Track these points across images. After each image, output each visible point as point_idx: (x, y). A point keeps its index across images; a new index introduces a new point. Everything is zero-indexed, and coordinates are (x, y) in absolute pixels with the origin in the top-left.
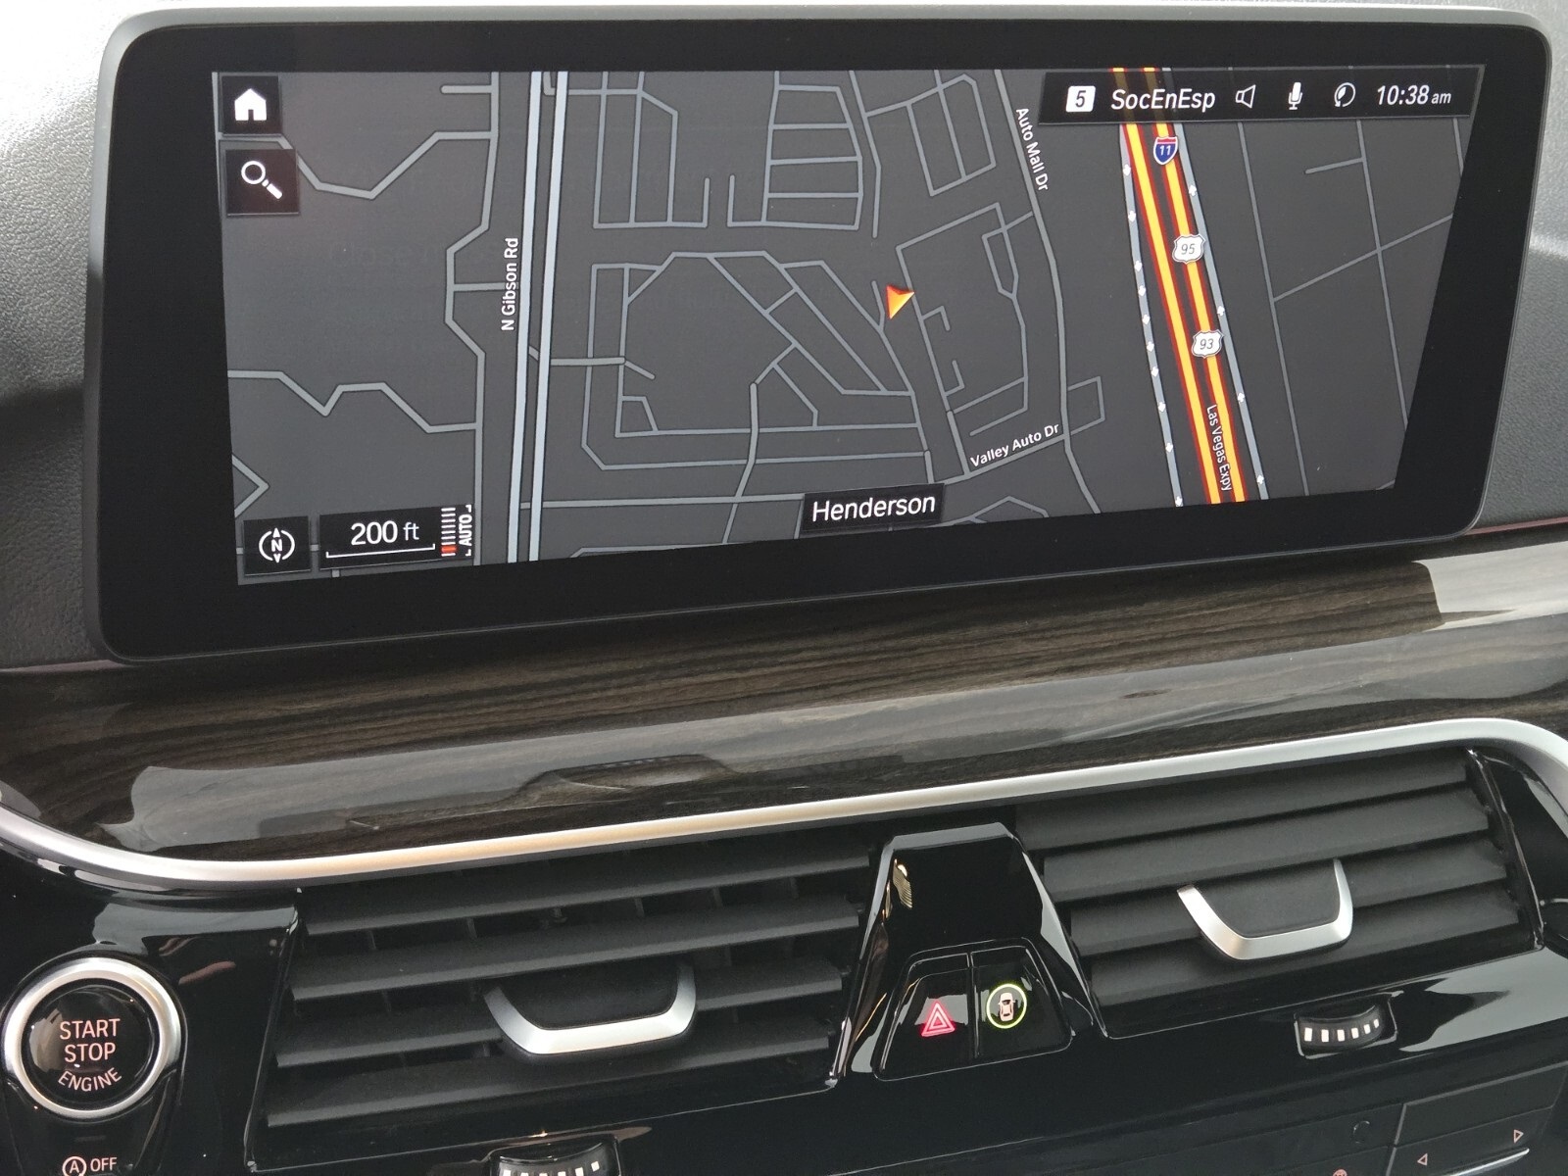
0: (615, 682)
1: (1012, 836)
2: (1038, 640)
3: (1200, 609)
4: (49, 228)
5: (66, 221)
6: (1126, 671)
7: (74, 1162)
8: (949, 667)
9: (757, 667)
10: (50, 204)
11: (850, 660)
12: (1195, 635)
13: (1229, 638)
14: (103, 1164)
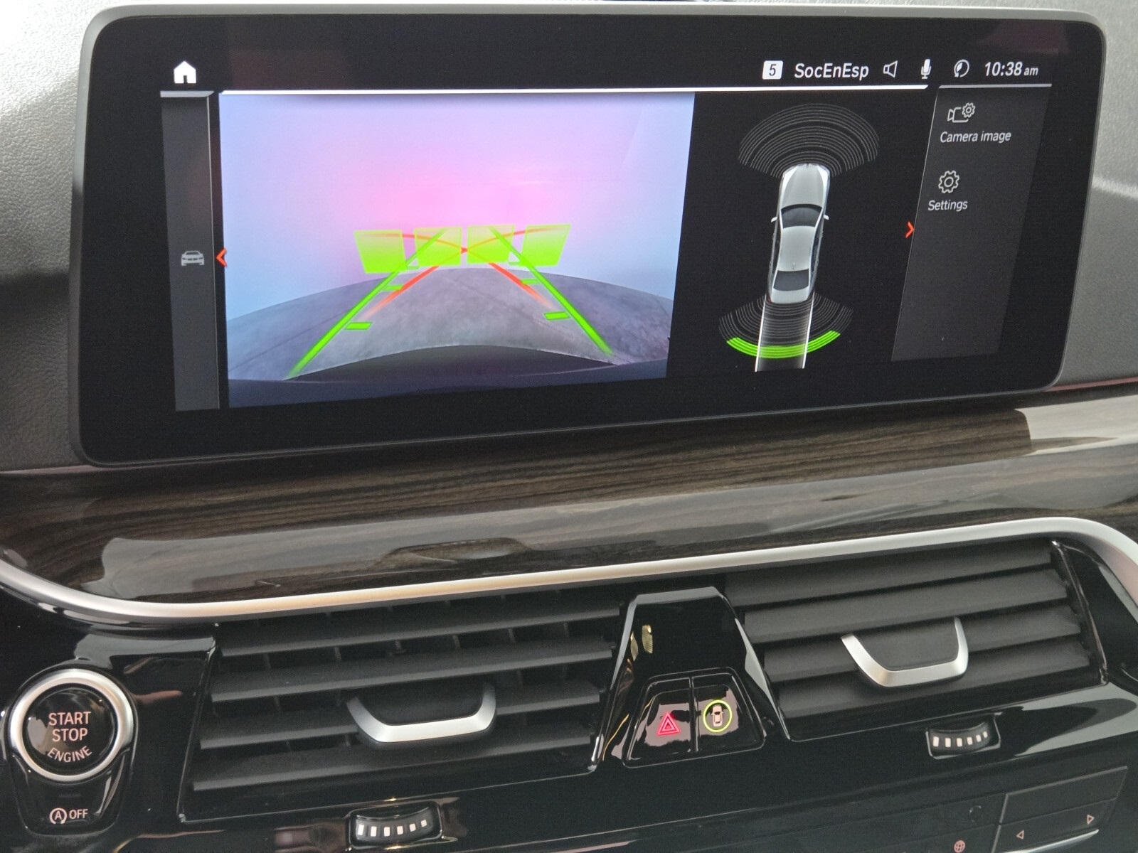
0: (441, 485)
1: (722, 596)
2: (742, 459)
4: (47, 163)
5: (60, 159)
6: (804, 481)
7: (58, 812)
8: (677, 477)
9: (542, 475)
10: (48, 147)
11: (608, 471)
12: (855, 457)
13: (881, 459)
14: (79, 814)
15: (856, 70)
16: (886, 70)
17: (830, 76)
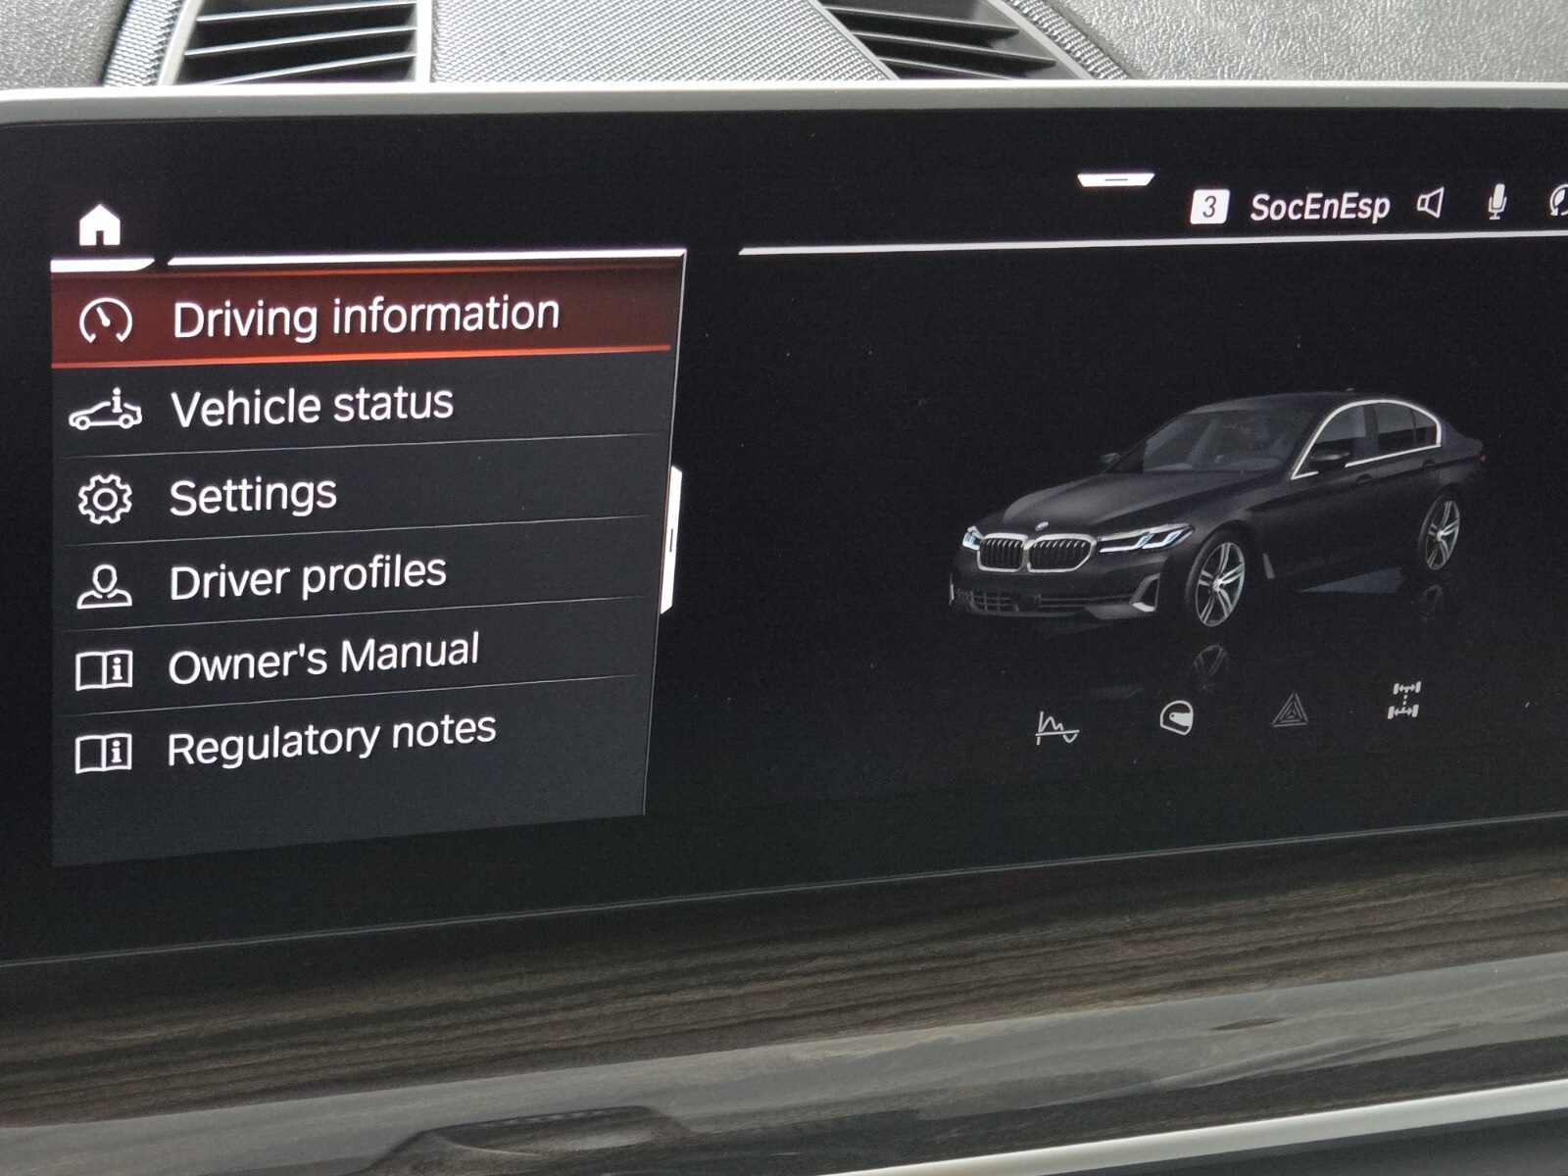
0: (561, 1001)
2: (1146, 942)
3: (1365, 899)
6: (1269, 987)
9: (757, 979)
11: (886, 970)
12: (1361, 936)
15: (1366, 204)
16: (1423, 205)
17: (1317, 217)
